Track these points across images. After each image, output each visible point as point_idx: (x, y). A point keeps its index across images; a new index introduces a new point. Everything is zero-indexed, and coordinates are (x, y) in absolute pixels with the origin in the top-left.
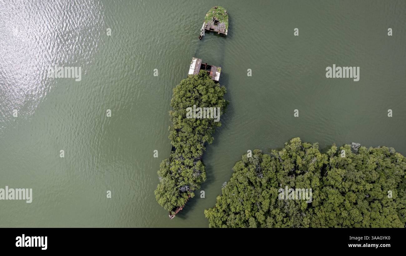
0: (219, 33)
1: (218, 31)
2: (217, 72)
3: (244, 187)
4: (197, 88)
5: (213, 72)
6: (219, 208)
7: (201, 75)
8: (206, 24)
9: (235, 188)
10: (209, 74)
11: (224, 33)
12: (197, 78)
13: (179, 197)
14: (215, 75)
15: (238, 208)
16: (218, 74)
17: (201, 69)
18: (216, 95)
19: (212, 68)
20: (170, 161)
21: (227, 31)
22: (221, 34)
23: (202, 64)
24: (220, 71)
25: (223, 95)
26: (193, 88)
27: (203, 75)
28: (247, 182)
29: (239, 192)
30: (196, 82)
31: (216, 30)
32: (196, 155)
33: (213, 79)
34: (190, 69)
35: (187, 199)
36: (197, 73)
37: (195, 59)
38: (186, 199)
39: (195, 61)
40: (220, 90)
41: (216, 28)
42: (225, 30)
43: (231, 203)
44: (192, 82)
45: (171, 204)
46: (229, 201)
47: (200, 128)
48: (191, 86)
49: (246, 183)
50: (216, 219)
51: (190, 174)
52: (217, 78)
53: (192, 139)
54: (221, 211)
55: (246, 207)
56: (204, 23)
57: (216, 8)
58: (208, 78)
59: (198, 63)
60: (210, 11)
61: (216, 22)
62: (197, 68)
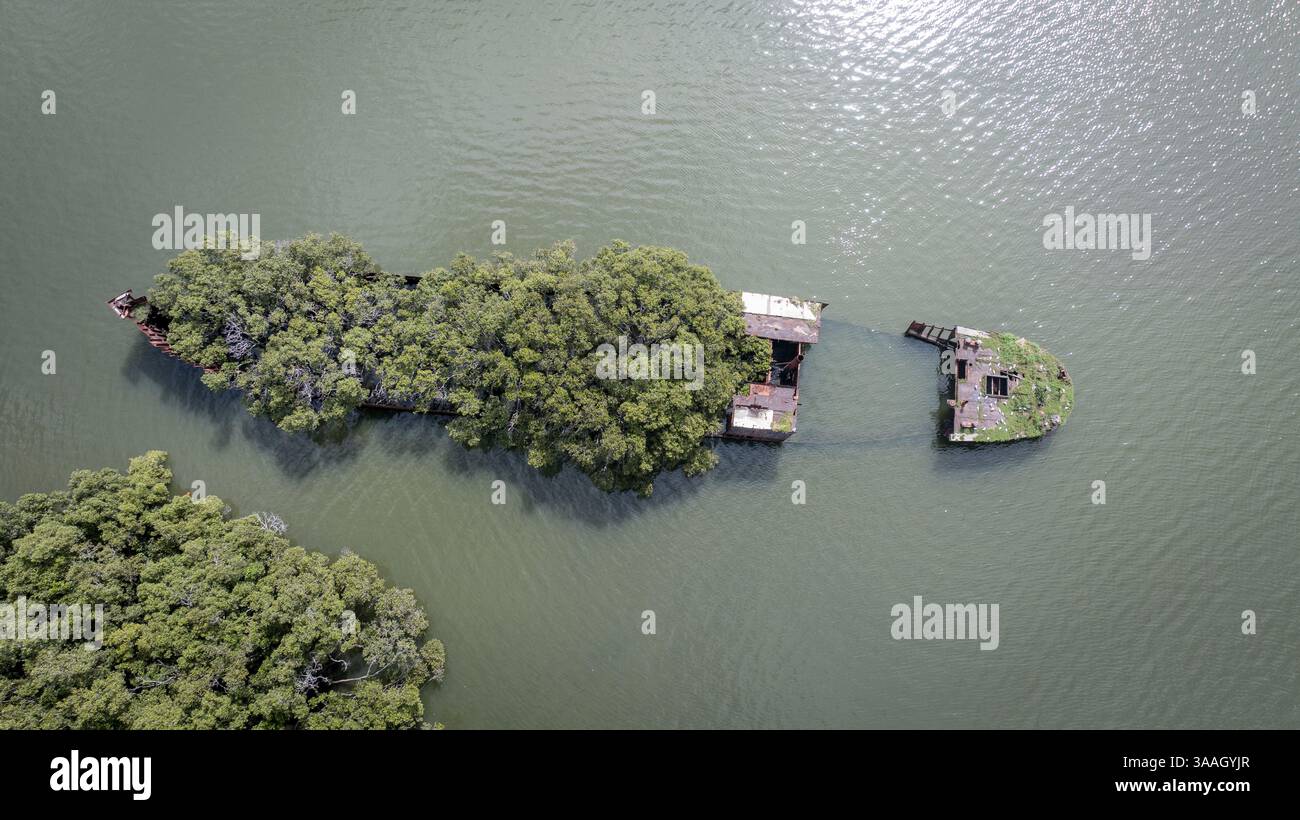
0: (952, 403)
1: (961, 399)
2: (770, 414)
3: (253, 607)
4: (683, 330)
5: (771, 396)
6: (168, 509)
7: (748, 348)
8: (979, 342)
9: (255, 568)
10: (759, 378)
11: (957, 427)
12: (729, 323)
13: (205, 326)
14: (755, 409)
15: (153, 587)
16: (764, 422)
17: (775, 342)
18: (664, 420)
19: (788, 392)
20: (364, 277)
21: (969, 438)
22: (951, 411)
23: (796, 344)
24: (777, 427)
25: (670, 455)
26: (683, 311)
27: (748, 357)
28: (277, 618)
29: (230, 587)
30: (710, 322)
31: (962, 388)
32: (387, 371)
33: (737, 400)
34: (767, 297)
35: (198, 362)
36: (754, 329)
37: (814, 314)
38: (196, 357)
39: (807, 313)
40: (691, 436)
41: (971, 388)
42: (972, 429)
43: (184, 557)
44: (708, 304)
45: (174, 298)
46: (192, 547)
47: (505, 363)
48: (690, 304)
49: (270, 612)
50: (109, 497)
51: (299, 350)
52: (743, 420)
53: (455, 341)
54: (150, 517)
55: (160, 625)
56: (985, 335)
57: (1061, 376)
58: (739, 377)
59: (798, 329)
60: (1041, 352)
61: (998, 385)
62: (776, 326)
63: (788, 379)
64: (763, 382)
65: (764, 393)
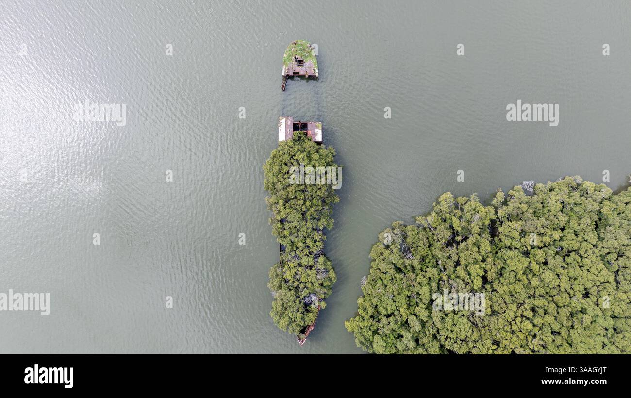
0: (307, 76)
1: (305, 73)
2: (316, 130)
3: (391, 278)
4: (295, 158)
5: (311, 130)
6: (363, 315)
7: (297, 138)
8: (287, 68)
9: (379, 281)
10: (306, 134)
11: (313, 75)
12: (291, 144)
13: (305, 313)
14: (315, 134)
15: (389, 308)
16: (319, 132)
17: (294, 130)
18: (323, 161)
19: (309, 126)
20: (282, 265)
21: (317, 71)
22: (309, 76)
23: (294, 124)
24: (321, 128)
25: (332, 159)
26: (289, 158)
27: (299, 138)
28: (393, 269)
29: (386, 286)
30: (291, 149)
31: (302, 73)
32: (315, 249)
33: (314, 140)
34: (279, 134)
35: (317, 313)
36: (290, 137)
37: (283, 119)
38: (316, 314)
39: (283, 121)
40: (327, 153)
41: (301, 71)
42: (314, 70)
43: (378, 303)
44: (286, 151)
45: (297, 325)
46: (375, 301)
47: (312, 210)
48: (287, 157)
49: (392, 271)
50: (363, 330)
51: (313, 276)
52: (319, 138)
53: (305, 228)
54: (367, 317)
55: (400, 303)
56: (284, 67)
57: (295, 44)
58: (306, 140)
59: (289, 123)
60: (288, 50)
61: (300, 62)
62: (289, 130)
63: (305, 126)
64: (307, 133)
65: (310, 132)
